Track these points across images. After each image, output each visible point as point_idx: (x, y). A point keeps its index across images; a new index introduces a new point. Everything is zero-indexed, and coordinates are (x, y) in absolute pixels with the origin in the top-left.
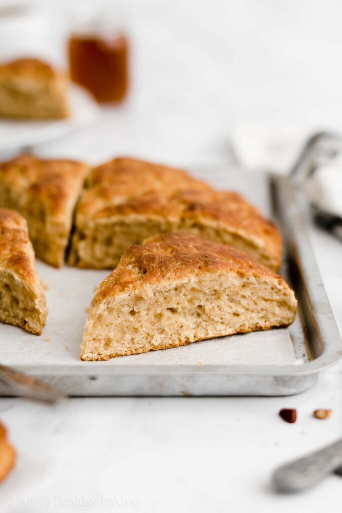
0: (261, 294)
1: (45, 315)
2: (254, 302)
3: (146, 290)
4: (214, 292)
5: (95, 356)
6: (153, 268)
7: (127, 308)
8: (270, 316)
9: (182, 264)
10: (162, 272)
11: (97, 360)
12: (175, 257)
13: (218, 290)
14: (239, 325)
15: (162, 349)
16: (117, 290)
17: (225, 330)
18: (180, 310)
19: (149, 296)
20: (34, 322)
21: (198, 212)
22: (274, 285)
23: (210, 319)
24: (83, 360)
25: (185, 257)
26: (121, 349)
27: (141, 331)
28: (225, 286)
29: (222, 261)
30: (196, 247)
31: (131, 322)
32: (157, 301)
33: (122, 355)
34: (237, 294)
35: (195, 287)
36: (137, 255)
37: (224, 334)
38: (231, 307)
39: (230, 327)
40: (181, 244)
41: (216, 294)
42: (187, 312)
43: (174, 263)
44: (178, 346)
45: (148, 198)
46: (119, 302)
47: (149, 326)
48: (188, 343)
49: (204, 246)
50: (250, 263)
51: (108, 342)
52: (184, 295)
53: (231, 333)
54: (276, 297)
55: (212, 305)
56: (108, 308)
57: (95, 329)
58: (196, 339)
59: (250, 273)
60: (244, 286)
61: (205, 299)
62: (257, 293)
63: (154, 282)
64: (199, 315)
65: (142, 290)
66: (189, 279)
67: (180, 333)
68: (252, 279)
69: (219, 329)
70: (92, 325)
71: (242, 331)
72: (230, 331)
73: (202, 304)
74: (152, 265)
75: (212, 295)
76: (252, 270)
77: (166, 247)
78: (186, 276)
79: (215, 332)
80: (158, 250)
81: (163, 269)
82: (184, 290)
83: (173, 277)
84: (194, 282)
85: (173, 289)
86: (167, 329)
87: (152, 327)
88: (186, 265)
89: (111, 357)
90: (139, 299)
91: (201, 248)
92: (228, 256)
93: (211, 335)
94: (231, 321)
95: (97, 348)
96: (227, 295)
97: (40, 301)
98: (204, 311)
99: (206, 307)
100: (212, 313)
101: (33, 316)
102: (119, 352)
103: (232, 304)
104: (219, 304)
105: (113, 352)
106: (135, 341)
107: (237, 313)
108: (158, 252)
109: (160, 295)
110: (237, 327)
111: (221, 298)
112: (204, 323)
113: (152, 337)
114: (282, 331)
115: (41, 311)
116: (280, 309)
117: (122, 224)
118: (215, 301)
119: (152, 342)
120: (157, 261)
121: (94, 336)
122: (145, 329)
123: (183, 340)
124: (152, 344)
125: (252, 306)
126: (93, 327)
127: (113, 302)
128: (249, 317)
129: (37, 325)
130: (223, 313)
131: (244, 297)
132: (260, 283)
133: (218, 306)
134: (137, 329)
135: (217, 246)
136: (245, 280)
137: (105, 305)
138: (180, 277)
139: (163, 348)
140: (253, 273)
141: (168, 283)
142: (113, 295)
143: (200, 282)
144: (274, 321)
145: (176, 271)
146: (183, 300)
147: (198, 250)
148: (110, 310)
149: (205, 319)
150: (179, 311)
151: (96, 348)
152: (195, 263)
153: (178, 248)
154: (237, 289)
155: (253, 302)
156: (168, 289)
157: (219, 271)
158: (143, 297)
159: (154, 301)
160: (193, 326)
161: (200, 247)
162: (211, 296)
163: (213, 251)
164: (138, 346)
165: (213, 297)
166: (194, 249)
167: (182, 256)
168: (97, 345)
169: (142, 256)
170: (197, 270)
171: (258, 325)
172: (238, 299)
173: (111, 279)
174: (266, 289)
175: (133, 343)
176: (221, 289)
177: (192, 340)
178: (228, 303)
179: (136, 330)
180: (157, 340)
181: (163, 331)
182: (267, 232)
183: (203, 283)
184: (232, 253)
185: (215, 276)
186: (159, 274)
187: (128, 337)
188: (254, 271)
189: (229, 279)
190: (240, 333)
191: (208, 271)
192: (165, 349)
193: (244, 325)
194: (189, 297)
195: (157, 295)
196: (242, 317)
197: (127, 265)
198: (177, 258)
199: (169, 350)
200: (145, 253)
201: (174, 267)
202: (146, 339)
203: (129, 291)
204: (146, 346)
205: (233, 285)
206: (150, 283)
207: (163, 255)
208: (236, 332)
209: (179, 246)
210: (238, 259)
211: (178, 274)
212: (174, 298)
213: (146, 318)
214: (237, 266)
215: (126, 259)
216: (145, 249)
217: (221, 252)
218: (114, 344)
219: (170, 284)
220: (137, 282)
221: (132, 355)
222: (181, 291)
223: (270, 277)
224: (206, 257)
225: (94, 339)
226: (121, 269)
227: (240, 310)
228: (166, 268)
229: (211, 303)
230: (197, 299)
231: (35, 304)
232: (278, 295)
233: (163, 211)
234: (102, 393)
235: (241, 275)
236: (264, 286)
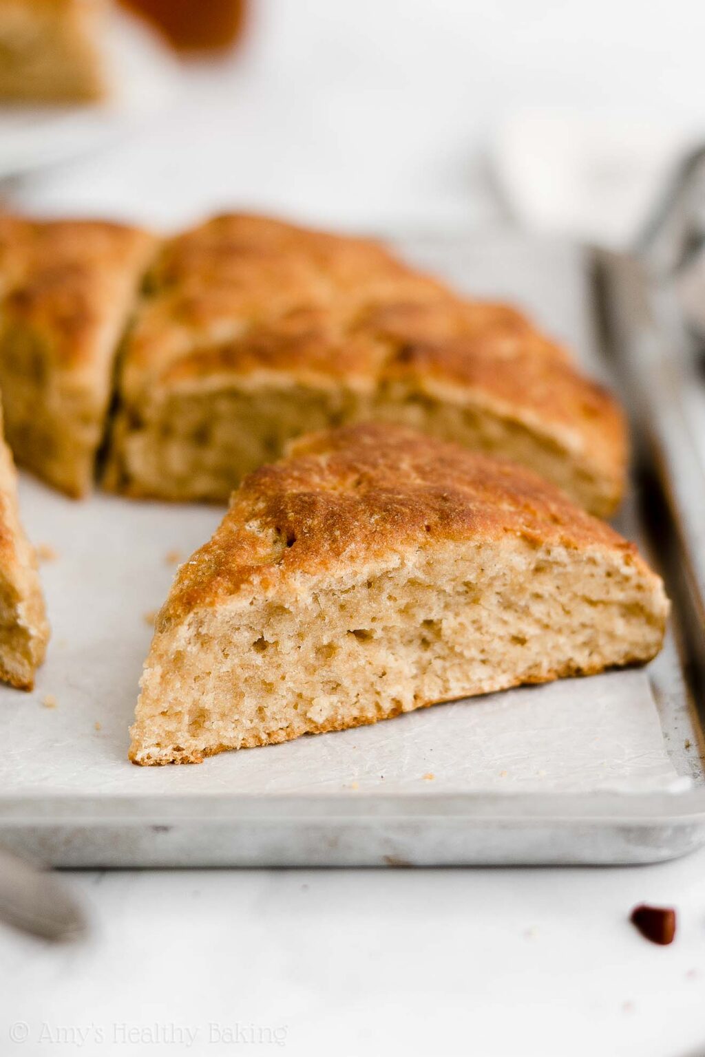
0: (580, 588)
1: (43, 643)
2: (564, 609)
3: (295, 590)
4: (465, 588)
5: (167, 753)
6: (311, 529)
7: (246, 634)
8: (602, 641)
9: (384, 519)
10: (334, 541)
11: (173, 762)
12: (367, 499)
13: (474, 582)
14: (526, 665)
15: (334, 731)
16: (220, 591)
17: (491, 678)
18: (378, 634)
19: (301, 605)
20: (14, 658)
21: (421, 368)
22: (612, 566)
23: (452, 653)
24: (136, 763)
25: (392, 501)
26: (231, 734)
27: (282, 689)
28: (490, 572)
29: (483, 508)
30: (419, 469)
31: (257, 667)
32: (321, 616)
33: (235, 749)
34: (522, 589)
35: (416, 578)
36: (270, 493)
37: (487, 688)
38: (505, 623)
39: (504, 672)
40: (381, 461)
41: (471, 593)
42: (396, 637)
43: (365, 517)
44: (375, 721)
45: (297, 327)
46: (227, 619)
47: (302, 676)
48: (398, 712)
49: (437, 465)
50: (554, 508)
51: (199, 719)
52: (390, 598)
53: (506, 685)
54: (618, 595)
55: (459, 619)
56: (198, 635)
57: (165, 689)
58: (420, 704)
59: (554, 538)
60: (538, 570)
61: (442, 605)
62: (569, 585)
63: (312, 570)
64: (425, 643)
65: (284, 588)
66: (402, 559)
67: (379, 689)
68: (559, 553)
69: (475, 677)
70: (158, 679)
71: (533, 680)
72: (504, 681)
73: (433, 616)
74: (309, 522)
75: (459, 593)
76: (559, 528)
77: (343, 469)
78: (395, 551)
79: (467, 685)
80: (323, 478)
81: (337, 533)
82: (388, 587)
83: (362, 554)
84: (414, 565)
85: (363, 585)
86: (346, 683)
87: (310, 678)
88: (394, 522)
89: (206, 753)
90: (276, 611)
91: (433, 470)
92: (499, 492)
93: (456, 692)
94: (506, 657)
95: (172, 733)
96: (498, 593)
97: (30, 609)
98: (438, 634)
99: (444, 625)
100: (461, 640)
101: (14, 643)
102: (226, 742)
103: (509, 616)
104: (476, 617)
105: (212, 742)
106: (268, 712)
107: (520, 636)
108: (324, 484)
109: (329, 600)
110: (521, 670)
111: (481, 602)
112: (438, 664)
113: (310, 702)
114: (631, 677)
115: (33, 631)
116: (628, 622)
117: (233, 394)
118: (467, 609)
119: (309, 715)
120: (321, 511)
121: (164, 706)
122: (291, 684)
123: (387, 706)
124: (311, 721)
125: (557, 618)
126: (161, 684)
127: (211, 621)
128: (550, 645)
129: (22, 664)
130: (487, 638)
131: (537, 596)
132: (577, 562)
133: (474, 622)
134: (270, 684)
135: (471, 461)
136: (541, 555)
137: (191, 630)
138: (378, 555)
139: (336, 728)
140: (562, 538)
141: (349, 570)
142: (212, 604)
143: (428, 564)
144: (612, 653)
145: (370, 537)
146: (387, 609)
147: (424, 478)
148: (203, 640)
149: (442, 653)
150: (376, 636)
151: (170, 734)
152: (416, 516)
153: (373, 473)
154: (521, 579)
155: (560, 610)
156: (349, 586)
157: (477, 537)
158: (286, 606)
159: (315, 615)
160: (410, 670)
161: (428, 469)
162: (457, 598)
163: (460, 480)
164: (274, 726)
165: (462, 599)
166: (414, 475)
167: (384, 497)
168: (171, 726)
169: (282, 496)
170: (421, 536)
171: (573, 665)
172: (522, 603)
173: (206, 558)
174: (592, 575)
175: (263, 719)
176: (482, 580)
177: (408, 705)
178: (498, 612)
179: (269, 688)
180: (322, 708)
181: (336, 687)
182: (591, 413)
183: (438, 568)
184: (506, 483)
185: (464, 549)
186: (327, 546)
187: (249, 704)
188: (562, 533)
189: (501, 555)
190: (527, 685)
191: (450, 536)
192: (343, 730)
193: (537, 666)
194: (402, 602)
195: (322, 599)
196: (533, 648)
197: (247, 520)
198: (370, 502)
199: (351, 731)
200: (293, 489)
201: (365, 527)
202: (295, 707)
203: (251, 592)
204: (296, 725)
205: (512, 569)
206: (304, 572)
207: (336, 493)
208: (517, 683)
209: (374, 466)
210: (522, 499)
211: (375, 547)
212: (364, 608)
213: (294, 656)
214: (521, 520)
215: (244, 504)
216: (292, 477)
217: (481, 481)
218: (215, 723)
219: (355, 574)
220: (272, 570)
221: (260, 746)
222: (380, 589)
223: (604, 547)
224: (445, 499)
225: (163, 713)
226: (231, 532)
227: (530, 630)
228: (345, 531)
229: (457, 615)
230: (421, 606)
231: (17, 617)
232: (623, 590)
233: (334, 363)
234: (184, 860)
235: (532, 543)
236: (587, 570)
